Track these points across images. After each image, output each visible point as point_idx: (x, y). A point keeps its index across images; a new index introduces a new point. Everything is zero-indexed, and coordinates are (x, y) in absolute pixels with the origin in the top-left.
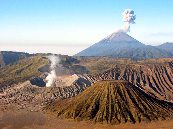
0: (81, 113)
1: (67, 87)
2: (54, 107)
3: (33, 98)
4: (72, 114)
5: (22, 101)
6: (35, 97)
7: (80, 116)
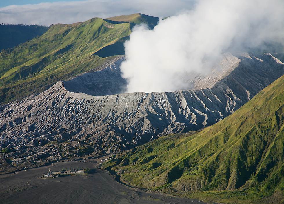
0: (262, 165)
1: (199, 94)
2: (152, 154)
3: (73, 134)
4: (226, 168)
5: (31, 147)
6: (82, 132)
7: (261, 178)
